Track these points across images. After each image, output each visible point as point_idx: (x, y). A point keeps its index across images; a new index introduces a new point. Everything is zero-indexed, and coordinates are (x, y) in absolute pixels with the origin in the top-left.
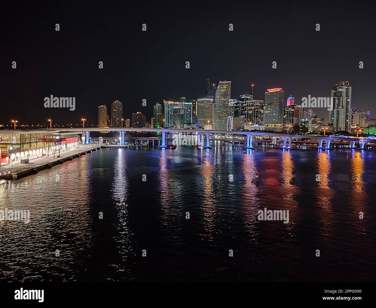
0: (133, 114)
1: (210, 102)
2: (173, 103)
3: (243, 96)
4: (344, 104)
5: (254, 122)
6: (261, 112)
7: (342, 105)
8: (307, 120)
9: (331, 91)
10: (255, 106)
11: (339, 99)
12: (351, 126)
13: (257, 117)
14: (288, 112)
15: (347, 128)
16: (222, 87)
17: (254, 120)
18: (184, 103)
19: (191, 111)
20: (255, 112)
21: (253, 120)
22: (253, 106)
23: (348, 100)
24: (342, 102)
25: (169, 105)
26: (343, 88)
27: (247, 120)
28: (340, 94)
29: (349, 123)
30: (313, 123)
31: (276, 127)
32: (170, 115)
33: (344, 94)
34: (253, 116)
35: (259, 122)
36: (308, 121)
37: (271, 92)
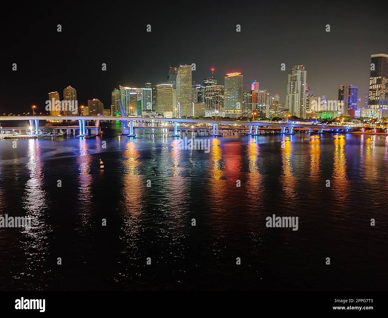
0: (89, 101)
1: (170, 87)
2: (130, 88)
3: (206, 81)
4: (299, 89)
5: (215, 108)
6: (221, 97)
7: (297, 90)
8: (264, 105)
9: (288, 75)
10: (215, 92)
11: (294, 84)
12: (306, 111)
13: (217, 103)
14: (246, 97)
15: (302, 113)
16: (182, 71)
17: (215, 106)
18: (142, 89)
19: (150, 98)
20: (215, 97)
21: (213, 106)
22: (213, 92)
23: (303, 85)
24: (297, 86)
25: (125, 91)
26: (298, 72)
27: (208, 106)
28: (295, 78)
29: (304, 107)
30: (271, 109)
31: (236, 113)
32: (127, 102)
33: (299, 78)
34: (213, 102)
35: (219, 108)
36: (266, 107)
37: (230, 76)
